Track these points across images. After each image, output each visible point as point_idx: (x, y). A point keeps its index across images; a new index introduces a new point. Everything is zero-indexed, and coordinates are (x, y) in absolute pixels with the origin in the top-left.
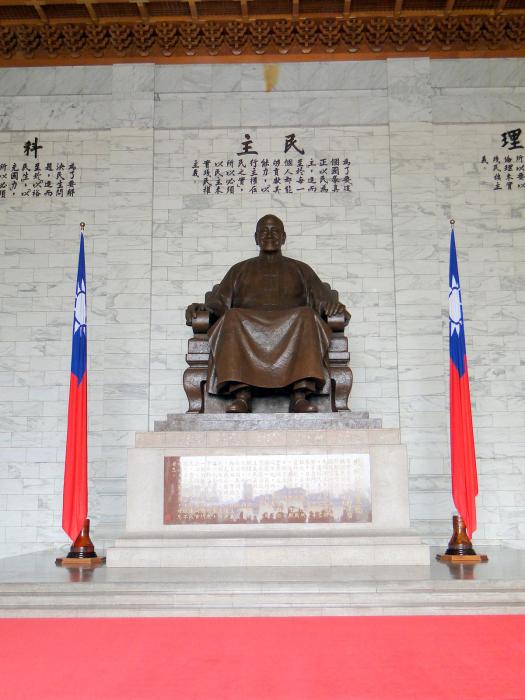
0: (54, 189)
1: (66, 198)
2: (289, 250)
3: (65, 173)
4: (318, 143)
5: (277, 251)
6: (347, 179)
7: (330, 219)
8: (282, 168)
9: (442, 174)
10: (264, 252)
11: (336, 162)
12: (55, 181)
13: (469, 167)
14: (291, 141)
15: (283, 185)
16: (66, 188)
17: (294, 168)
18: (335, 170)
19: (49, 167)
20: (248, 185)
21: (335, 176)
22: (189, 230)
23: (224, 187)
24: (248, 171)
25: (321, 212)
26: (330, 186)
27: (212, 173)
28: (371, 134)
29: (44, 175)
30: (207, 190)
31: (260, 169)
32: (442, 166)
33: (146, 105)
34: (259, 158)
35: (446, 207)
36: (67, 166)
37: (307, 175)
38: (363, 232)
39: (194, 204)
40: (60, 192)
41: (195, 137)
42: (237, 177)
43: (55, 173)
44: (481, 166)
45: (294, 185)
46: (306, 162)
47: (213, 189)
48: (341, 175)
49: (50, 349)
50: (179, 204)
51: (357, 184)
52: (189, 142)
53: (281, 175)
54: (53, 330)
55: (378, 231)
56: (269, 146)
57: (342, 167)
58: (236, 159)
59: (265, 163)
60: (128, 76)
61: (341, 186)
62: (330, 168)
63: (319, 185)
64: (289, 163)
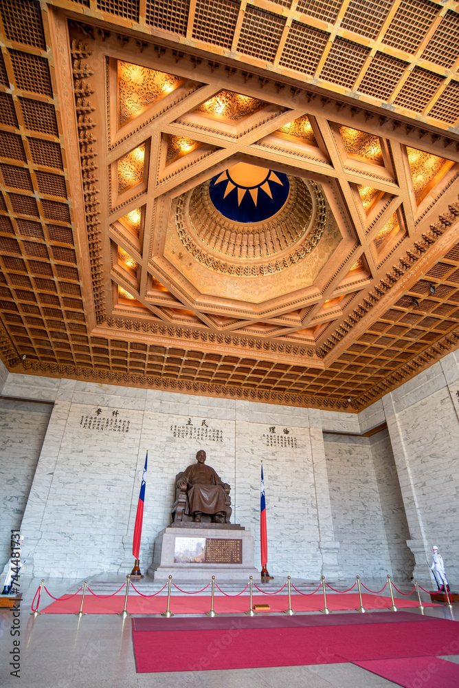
0: (121, 429)
1: (125, 433)
2: (207, 463)
3: (126, 424)
4: (212, 424)
5: (203, 463)
6: (221, 437)
7: (215, 450)
8: (200, 431)
9: (251, 439)
10: (199, 462)
11: (218, 431)
12: (122, 426)
13: (259, 438)
14: (204, 422)
15: (200, 437)
16: (125, 429)
17: (204, 431)
18: (218, 434)
19: (120, 421)
20: (189, 436)
21: (217, 436)
22: (167, 449)
23: (181, 435)
24: (189, 431)
25: (212, 448)
26: (216, 439)
27: (177, 430)
28: (230, 423)
29: (118, 424)
30: (175, 436)
31: (193, 431)
32: (251, 436)
33: (157, 404)
34: (193, 427)
35: (252, 450)
36: (127, 421)
37: (208, 434)
38: (226, 456)
39: (170, 440)
40: (123, 431)
41: (173, 417)
42: (185, 433)
43: (122, 423)
44: (263, 437)
45: (204, 437)
46: (208, 430)
47: (177, 436)
48: (220, 436)
49: (112, 489)
50: (165, 440)
51: (224, 439)
52: (170, 419)
53: (200, 434)
54: (114, 482)
55: (230, 456)
56: (197, 423)
57: (220, 433)
58: (186, 426)
59: (195, 429)
60: (153, 393)
61: (219, 439)
62: (216, 433)
63: (212, 438)
64: (203, 429)
